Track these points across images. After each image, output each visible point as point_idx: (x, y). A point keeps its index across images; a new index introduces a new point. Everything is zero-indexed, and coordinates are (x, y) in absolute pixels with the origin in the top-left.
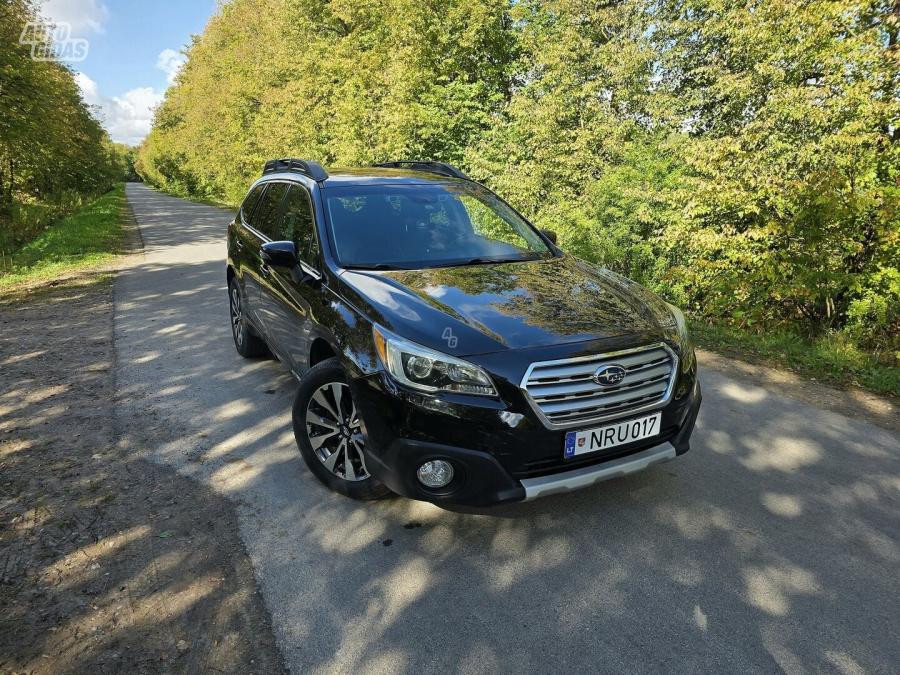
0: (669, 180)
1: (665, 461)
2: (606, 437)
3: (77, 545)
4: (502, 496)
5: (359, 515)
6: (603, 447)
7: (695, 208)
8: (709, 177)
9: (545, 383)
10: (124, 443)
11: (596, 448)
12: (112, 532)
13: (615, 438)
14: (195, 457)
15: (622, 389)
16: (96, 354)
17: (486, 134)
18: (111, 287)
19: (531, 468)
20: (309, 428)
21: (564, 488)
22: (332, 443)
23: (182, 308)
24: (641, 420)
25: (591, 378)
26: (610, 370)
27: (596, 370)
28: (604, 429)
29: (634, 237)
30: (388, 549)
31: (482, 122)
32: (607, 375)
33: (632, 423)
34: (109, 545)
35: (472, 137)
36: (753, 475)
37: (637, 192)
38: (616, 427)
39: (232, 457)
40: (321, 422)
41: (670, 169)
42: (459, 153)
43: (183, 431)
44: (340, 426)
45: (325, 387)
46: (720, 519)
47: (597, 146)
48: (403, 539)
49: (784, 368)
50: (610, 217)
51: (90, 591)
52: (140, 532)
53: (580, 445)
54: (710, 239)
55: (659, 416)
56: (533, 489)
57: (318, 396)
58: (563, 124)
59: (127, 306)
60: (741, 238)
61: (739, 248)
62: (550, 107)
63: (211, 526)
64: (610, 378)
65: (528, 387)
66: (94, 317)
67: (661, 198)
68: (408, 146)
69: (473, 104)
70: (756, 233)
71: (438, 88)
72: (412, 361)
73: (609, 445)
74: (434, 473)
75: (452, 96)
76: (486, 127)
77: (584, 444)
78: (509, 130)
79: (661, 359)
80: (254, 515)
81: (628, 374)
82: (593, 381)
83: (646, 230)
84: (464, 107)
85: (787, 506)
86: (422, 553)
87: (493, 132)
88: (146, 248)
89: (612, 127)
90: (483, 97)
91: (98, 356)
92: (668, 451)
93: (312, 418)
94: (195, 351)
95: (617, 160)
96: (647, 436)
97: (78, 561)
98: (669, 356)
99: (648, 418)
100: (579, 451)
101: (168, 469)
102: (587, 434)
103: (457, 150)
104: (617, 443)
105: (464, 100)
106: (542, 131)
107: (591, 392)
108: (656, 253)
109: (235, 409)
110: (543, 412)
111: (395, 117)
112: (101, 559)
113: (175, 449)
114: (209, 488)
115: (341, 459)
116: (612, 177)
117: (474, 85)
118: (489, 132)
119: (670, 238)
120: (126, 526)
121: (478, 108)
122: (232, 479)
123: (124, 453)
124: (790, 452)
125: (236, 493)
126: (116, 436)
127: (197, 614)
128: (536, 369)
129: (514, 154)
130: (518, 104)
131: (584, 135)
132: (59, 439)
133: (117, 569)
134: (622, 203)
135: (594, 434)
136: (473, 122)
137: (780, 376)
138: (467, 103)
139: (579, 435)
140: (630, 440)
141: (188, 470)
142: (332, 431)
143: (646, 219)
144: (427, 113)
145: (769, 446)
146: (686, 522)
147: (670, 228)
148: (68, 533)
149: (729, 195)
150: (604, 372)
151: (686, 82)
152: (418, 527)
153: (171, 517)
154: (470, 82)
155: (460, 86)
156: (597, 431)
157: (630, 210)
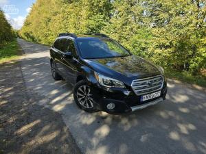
0: (149, 37)
1: (161, 102)
2: (149, 97)
4: (126, 111)
5: (90, 116)
6: (149, 99)
7: (155, 44)
8: (158, 37)
9: (136, 85)
10: (30, 100)
11: (147, 99)
14: (48, 103)
15: (152, 86)
18: (19, 64)
20: (77, 96)
22: (83, 100)
28: (149, 95)
29: (141, 51)
31: (104, 24)
33: (155, 93)
35: (102, 27)
38: (151, 94)
40: (80, 95)
41: (149, 35)
43: (44, 97)
44: (85, 96)
45: (82, 87)
46: (171, 113)
47: (131, 30)
48: (100, 121)
50: (135, 46)
54: (159, 51)
55: (160, 91)
56: (133, 109)
57: (80, 89)
58: (124, 25)
59: (24, 68)
62: (121, 21)
63: (56, 120)
65: (132, 86)
66: (16, 71)
67: (147, 42)
68: (87, 30)
70: (169, 50)
71: (93, 16)
72: (105, 80)
74: (110, 106)
75: (97, 18)
78: (111, 26)
79: (160, 79)
81: (154, 82)
82: (146, 84)
83: (144, 49)
84: (100, 20)
85: (184, 110)
86: (105, 123)
88: (26, 54)
89: (135, 25)
90: (104, 18)
91: (19, 80)
92: (161, 99)
93: (78, 94)
95: (136, 33)
96: (158, 96)
97: (25, 129)
98: (162, 78)
99: (158, 92)
101: (43, 106)
103: (99, 31)
104: (152, 98)
106: (119, 26)
107: (146, 87)
108: (146, 54)
110: (136, 91)
113: (43, 101)
114: (53, 110)
115: (85, 103)
116: (135, 37)
118: (106, 26)
119: (149, 51)
120: (35, 120)
121: (103, 21)
122: (58, 108)
125: (61, 111)
126: (28, 99)
128: (134, 81)
129: (112, 31)
130: (113, 20)
131: (128, 27)
134: (138, 43)
136: (102, 24)
137: (176, 81)
139: (144, 96)
140: (154, 97)
141: (47, 106)
142: (83, 97)
143: (144, 46)
144: (92, 22)
149: (164, 41)
150: (149, 82)
151: (152, 15)
152: (104, 118)
154: (101, 15)
155: (99, 16)
156: (147, 95)
157: (140, 44)
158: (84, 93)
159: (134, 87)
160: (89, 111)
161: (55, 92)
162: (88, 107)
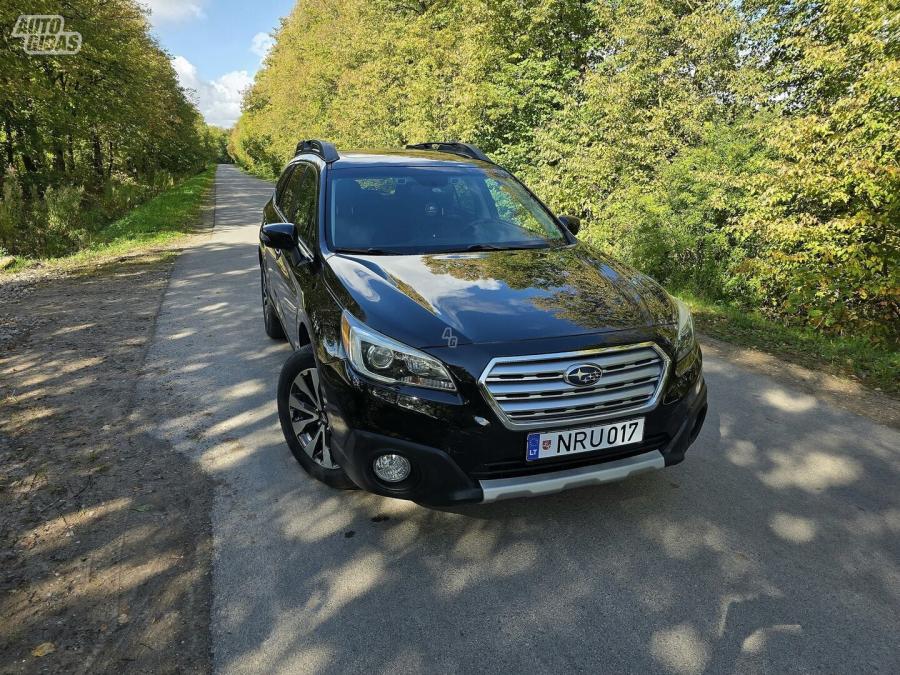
0: (750, 164)
2: (576, 441)
3: (62, 512)
4: (460, 496)
5: (331, 504)
6: (572, 451)
7: (774, 194)
8: (791, 160)
9: (507, 380)
10: (133, 417)
11: (563, 452)
12: (97, 502)
13: (587, 443)
14: (193, 434)
15: (596, 391)
16: (136, 329)
17: (558, 114)
18: (172, 265)
19: (491, 468)
20: (291, 413)
21: (528, 492)
22: (312, 429)
23: (229, 287)
24: (619, 426)
25: (561, 376)
26: (583, 370)
27: (566, 369)
28: (573, 432)
29: (707, 225)
30: (348, 540)
31: (555, 101)
32: (580, 374)
33: (607, 428)
34: (90, 514)
35: (544, 117)
36: (770, 493)
37: (711, 176)
38: (588, 431)
39: (228, 437)
40: (301, 407)
41: (753, 151)
42: (529, 134)
43: (191, 407)
44: (319, 413)
45: (305, 372)
46: (714, 539)
47: (673, 126)
48: (366, 532)
50: (684, 204)
51: (58, 557)
52: (120, 504)
53: (545, 448)
54: (789, 230)
55: (641, 422)
56: (491, 491)
57: (299, 381)
58: (640, 102)
59: (180, 283)
60: (823, 229)
61: (822, 240)
63: (187, 503)
64: (583, 377)
65: (487, 383)
67: (739, 183)
68: (477, 127)
69: (545, 82)
70: (841, 224)
71: (507, 66)
73: (580, 449)
74: (391, 467)
75: (524, 74)
76: (558, 106)
77: (549, 447)
78: (582, 110)
79: (649, 360)
80: (229, 496)
81: (605, 375)
82: (562, 380)
83: (721, 218)
84: (537, 86)
85: (797, 529)
87: (564, 112)
88: (216, 228)
90: (556, 75)
91: (139, 331)
92: (655, 460)
93: (294, 402)
94: (227, 330)
95: (696, 141)
96: (626, 442)
97: (57, 528)
98: (659, 357)
99: (627, 423)
100: (543, 454)
101: (166, 444)
102: (553, 436)
103: (527, 131)
104: (589, 448)
105: (536, 78)
106: (614, 110)
107: (561, 392)
108: (733, 242)
109: (247, 389)
110: (503, 411)
111: (466, 96)
112: (77, 528)
113: (179, 425)
114: (197, 465)
115: (319, 447)
116: (688, 157)
117: (548, 63)
118: (560, 112)
119: (745, 227)
120: (111, 497)
121: (550, 87)
122: (222, 458)
123: (131, 426)
124: (823, 469)
125: (221, 472)
126: (129, 409)
127: (147, 590)
128: (498, 365)
129: (587, 135)
130: (592, 81)
131: (660, 114)
132: (79, 409)
133: (88, 538)
134: (695, 188)
135: (561, 438)
136: (545, 101)
137: (839, 384)
138: (540, 81)
139: (543, 437)
140: (605, 445)
141: (183, 446)
142: (312, 417)
143: (720, 206)
144: (497, 92)
145: (799, 461)
146: (674, 539)
147: (746, 215)
148: (58, 500)
149: (814, 180)
150: (576, 371)
152: (382, 518)
153: (154, 491)
154: (544, 59)
155: (532, 64)
156: (565, 434)
157: (703, 196)
158: (313, 400)
159: (492, 390)
162: (326, 462)
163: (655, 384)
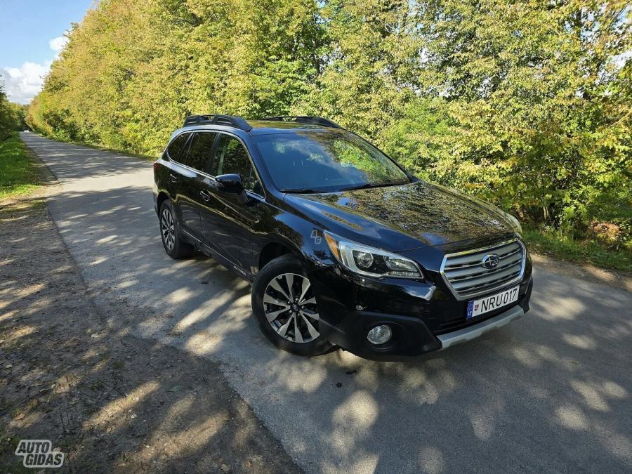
0: (438, 128)
1: (518, 317)
2: (490, 304)
4: (426, 348)
5: (307, 365)
6: (488, 311)
7: (460, 149)
8: (468, 127)
9: (453, 268)
10: (111, 325)
11: (484, 311)
13: (495, 304)
14: (168, 331)
15: (497, 271)
16: (58, 260)
17: (304, 96)
18: (44, 209)
19: (444, 327)
20: (265, 307)
21: (464, 340)
22: (283, 317)
23: (108, 224)
24: (509, 291)
25: (480, 263)
26: (492, 258)
27: (484, 259)
28: (489, 298)
29: (416, 168)
30: (341, 389)
31: (301, 88)
32: (490, 261)
33: (504, 293)
35: (295, 99)
37: (417, 137)
38: (495, 296)
40: (275, 302)
41: (438, 122)
42: (286, 110)
43: (151, 312)
44: (291, 304)
45: (280, 277)
47: (385, 105)
48: (342, 381)
49: (542, 254)
51: (138, 434)
53: (476, 310)
54: (469, 168)
55: (518, 287)
56: (446, 341)
57: (274, 284)
58: (361, 91)
59: (63, 224)
60: (493, 168)
61: (491, 174)
63: (205, 381)
64: (491, 263)
65: (445, 271)
67: (435, 140)
68: (248, 105)
69: (294, 75)
70: (502, 165)
71: (267, 64)
72: (360, 256)
73: (491, 309)
74: (379, 335)
75: (280, 70)
76: (305, 92)
77: (478, 308)
78: (321, 94)
79: (515, 250)
80: (234, 372)
81: (501, 260)
82: (481, 266)
83: (424, 163)
84: (289, 77)
86: (358, 388)
87: (311, 95)
88: (60, 180)
89: (394, 92)
90: (301, 71)
91: (60, 261)
92: (519, 311)
93: (268, 299)
94: (133, 255)
95: (399, 116)
96: (512, 301)
98: (520, 247)
99: (513, 289)
100: (475, 314)
101: (153, 341)
102: (478, 302)
103: (284, 108)
104: (496, 307)
105: (288, 73)
106: (348, 95)
107: (481, 273)
110: (454, 288)
111: (239, 84)
113: (151, 327)
114: (187, 353)
115: (291, 327)
117: (295, 63)
118: (307, 96)
119: (441, 168)
120: (140, 383)
121: (298, 79)
124: (567, 307)
126: (103, 320)
128: (448, 259)
129: (326, 111)
131: (376, 98)
134: (407, 144)
135: (484, 302)
136: (296, 88)
138: (291, 75)
139: (476, 303)
140: (502, 305)
141: (167, 340)
142: (284, 308)
143: (425, 155)
144: (263, 82)
147: (441, 163)
150: (488, 260)
152: (352, 371)
153: (173, 376)
154: (293, 59)
155: (285, 63)
156: (485, 300)
157: (413, 149)
158: (286, 296)
159: (448, 275)
160: (302, 352)
161: (180, 296)
162: (299, 338)
163: (520, 264)
